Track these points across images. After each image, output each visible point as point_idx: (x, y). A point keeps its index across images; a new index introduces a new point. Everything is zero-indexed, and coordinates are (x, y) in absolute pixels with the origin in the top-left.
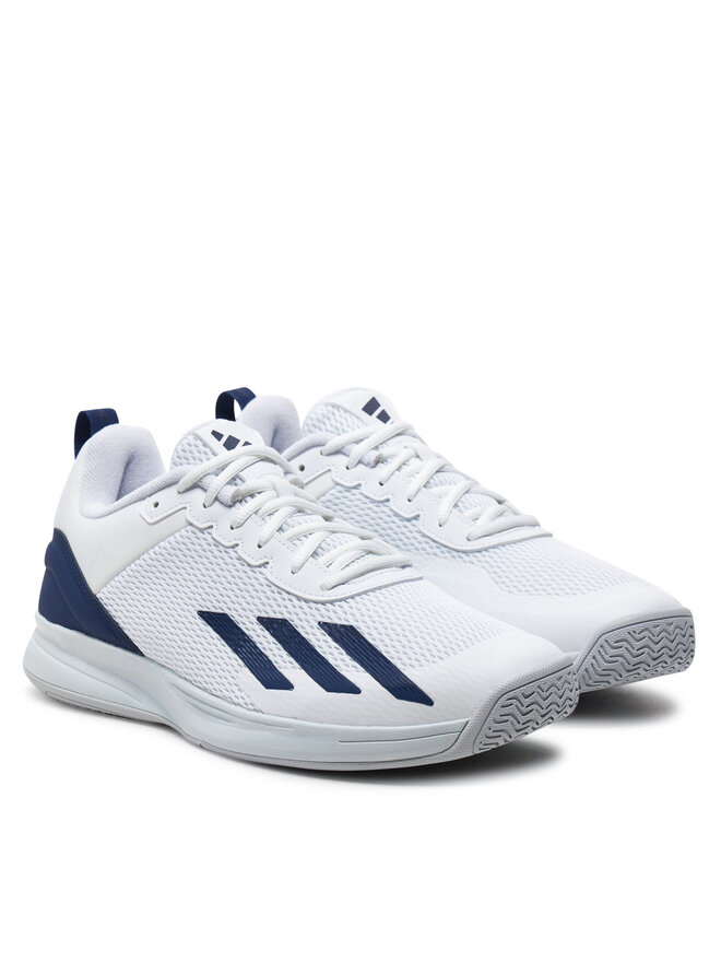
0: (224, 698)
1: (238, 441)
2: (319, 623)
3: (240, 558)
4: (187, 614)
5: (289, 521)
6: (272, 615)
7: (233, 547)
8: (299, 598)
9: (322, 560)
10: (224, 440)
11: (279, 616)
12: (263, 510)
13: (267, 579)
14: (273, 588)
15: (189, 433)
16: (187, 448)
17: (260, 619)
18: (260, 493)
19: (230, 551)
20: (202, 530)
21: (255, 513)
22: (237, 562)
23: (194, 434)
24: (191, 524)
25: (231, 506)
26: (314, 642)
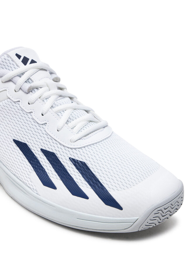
0: (23, 182)
1: (28, 59)
2: (70, 158)
3: (33, 119)
4: (8, 140)
5: (56, 103)
6: (48, 150)
7: (30, 113)
8: (60, 144)
9: (71, 124)
10: (22, 58)
11: (51, 151)
12: (43, 96)
13: (45, 131)
14: (49, 136)
15: (5, 53)
16: (4, 60)
17: (42, 150)
18: (41, 88)
19: (29, 114)
20: (15, 102)
21: (39, 98)
22: (32, 120)
23: (7, 55)
24: (9, 98)
25: (28, 93)
26: (67, 168)
